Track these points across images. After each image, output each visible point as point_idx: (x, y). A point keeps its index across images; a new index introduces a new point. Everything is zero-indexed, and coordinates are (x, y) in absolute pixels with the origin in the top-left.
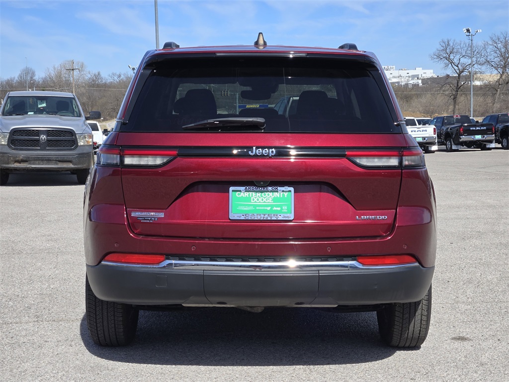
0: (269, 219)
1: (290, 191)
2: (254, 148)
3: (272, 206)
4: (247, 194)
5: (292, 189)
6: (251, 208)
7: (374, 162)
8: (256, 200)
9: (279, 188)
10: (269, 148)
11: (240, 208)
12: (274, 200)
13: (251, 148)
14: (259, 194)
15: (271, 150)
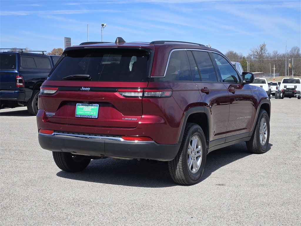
0: (89, 117)
1: (97, 106)
2: (83, 87)
3: (90, 112)
4: (82, 106)
5: (98, 105)
6: (83, 112)
7: (131, 94)
8: (85, 109)
9: (94, 104)
10: (87, 87)
12: (92, 109)
13: (81, 87)
14: (86, 107)
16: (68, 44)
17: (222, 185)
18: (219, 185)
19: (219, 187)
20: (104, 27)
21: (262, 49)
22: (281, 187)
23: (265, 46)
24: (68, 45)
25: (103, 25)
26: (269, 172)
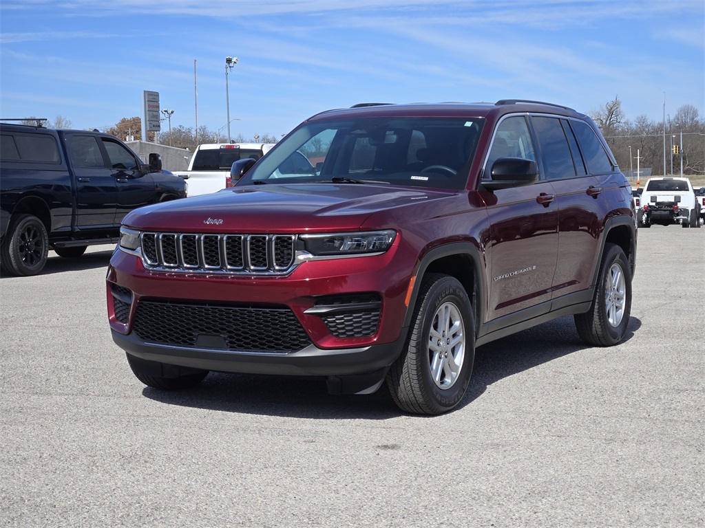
16: (153, 107)
17: (393, 447)
18: (386, 447)
19: (382, 452)
20: (232, 65)
21: (611, 113)
22: (542, 450)
23: (619, 104)
24: (151, 109)
25: (229, 61)
26: (528, 409)
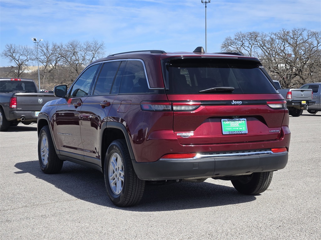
0: (238, 133)
2: (233, 101)
3: (239, 127)
4: (228, 122)
5: (245, 119)
6: (231, 129)
8: (232, 125)
9: (241, 119)
11: (226, 129)
12: (239, 124)
13: (232, 101)
14: (233, 122)
15: (240, 102)
